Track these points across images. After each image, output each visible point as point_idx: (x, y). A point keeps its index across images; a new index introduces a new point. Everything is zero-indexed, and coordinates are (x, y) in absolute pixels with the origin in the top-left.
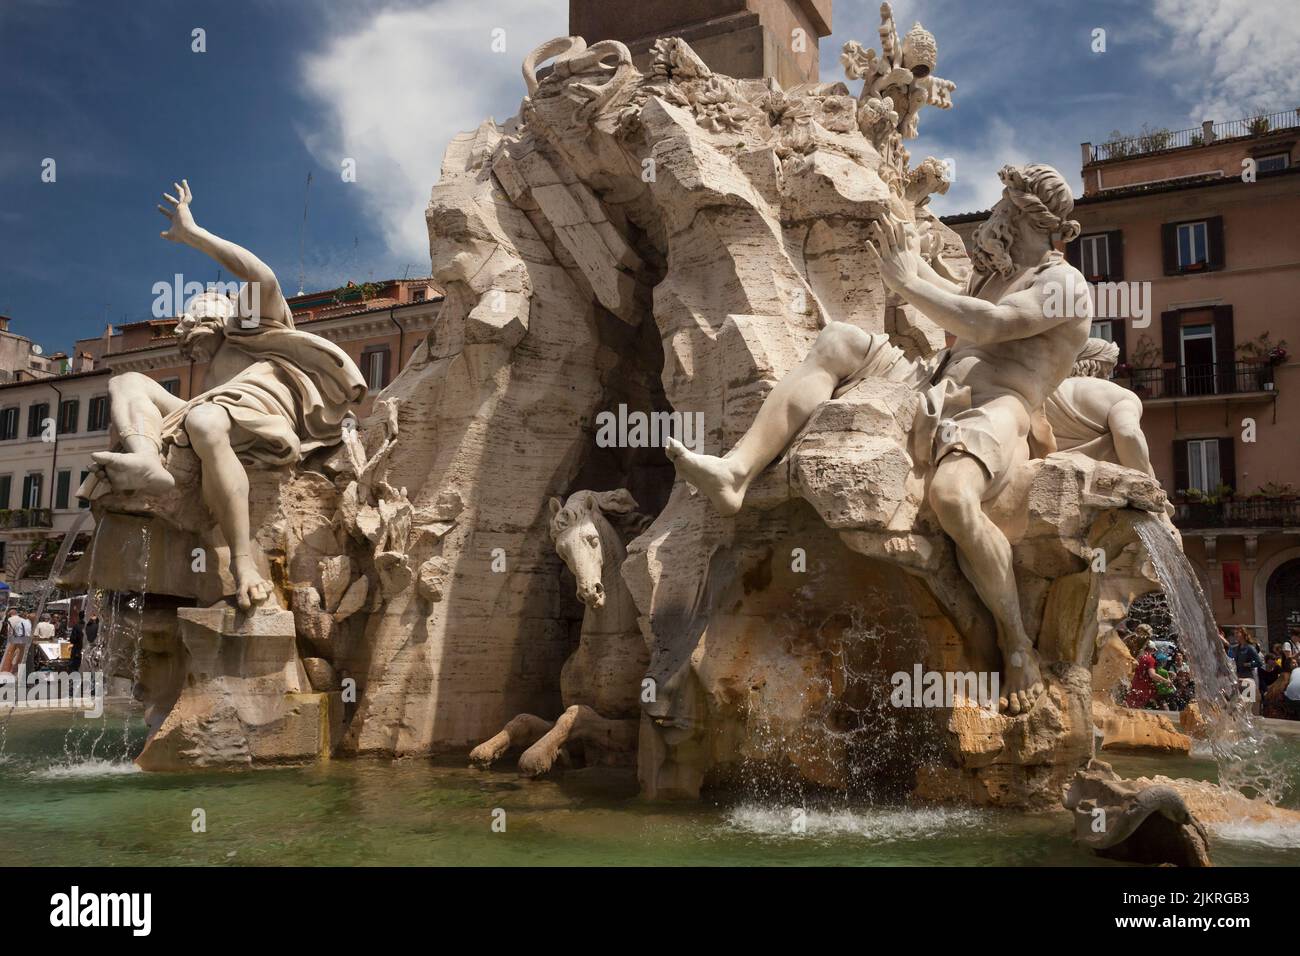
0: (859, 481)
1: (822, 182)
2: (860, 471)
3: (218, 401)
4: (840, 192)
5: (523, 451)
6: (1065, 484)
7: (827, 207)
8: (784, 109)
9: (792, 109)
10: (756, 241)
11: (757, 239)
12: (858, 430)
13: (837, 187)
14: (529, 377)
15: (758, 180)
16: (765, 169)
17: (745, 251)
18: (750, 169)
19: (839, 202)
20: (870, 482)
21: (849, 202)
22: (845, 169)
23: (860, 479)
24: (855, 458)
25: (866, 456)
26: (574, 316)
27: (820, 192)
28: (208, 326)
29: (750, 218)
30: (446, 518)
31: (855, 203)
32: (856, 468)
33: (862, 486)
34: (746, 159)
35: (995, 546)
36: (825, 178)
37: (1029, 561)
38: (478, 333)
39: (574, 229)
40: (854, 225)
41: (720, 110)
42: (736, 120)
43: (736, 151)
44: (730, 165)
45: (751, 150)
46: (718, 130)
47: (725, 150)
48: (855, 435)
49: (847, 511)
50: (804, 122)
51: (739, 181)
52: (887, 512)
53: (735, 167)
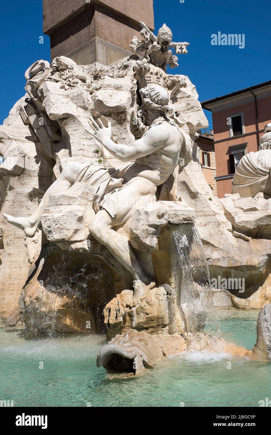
0: (57, 224)
1: (99, 102)
2: (57, 220)
4: (106, 104)
6: (141, 217)
7: (103, 111)
8: (98, 74)
9: (100, 73)
10: (77, 128)
11: (78, 127)
12: (61, 204)
15: (79, 105)
16: (81, 100)
17: (74, 133)
18: (76, 101)
19: (107, 108)
20: (60, 224)
21: (110, 107)
22: (111, 95)
23: (57, 223)
24: (56, 215)
25: (59, 215)
26: (43, 160)
29: (75, 120)
31: (112, 107)
32: (55, 220)
33: (57, 226)
34: (74, 98)
35: (115, 243)
36: (99, 100)
38: (5, 173)
39: (39, 129)
40: (114, 115)
41: (70, 81)
42: (74, 84)
43: (71, 96)
44: (68, 102)
45: (75, 94)
46: (67, 89)
47: (68, 96)
48: (60, 206)
49: (53, 235)
50: (103, 78)
51: (71, 107)
52: (68, 234)
53: (70, 102)
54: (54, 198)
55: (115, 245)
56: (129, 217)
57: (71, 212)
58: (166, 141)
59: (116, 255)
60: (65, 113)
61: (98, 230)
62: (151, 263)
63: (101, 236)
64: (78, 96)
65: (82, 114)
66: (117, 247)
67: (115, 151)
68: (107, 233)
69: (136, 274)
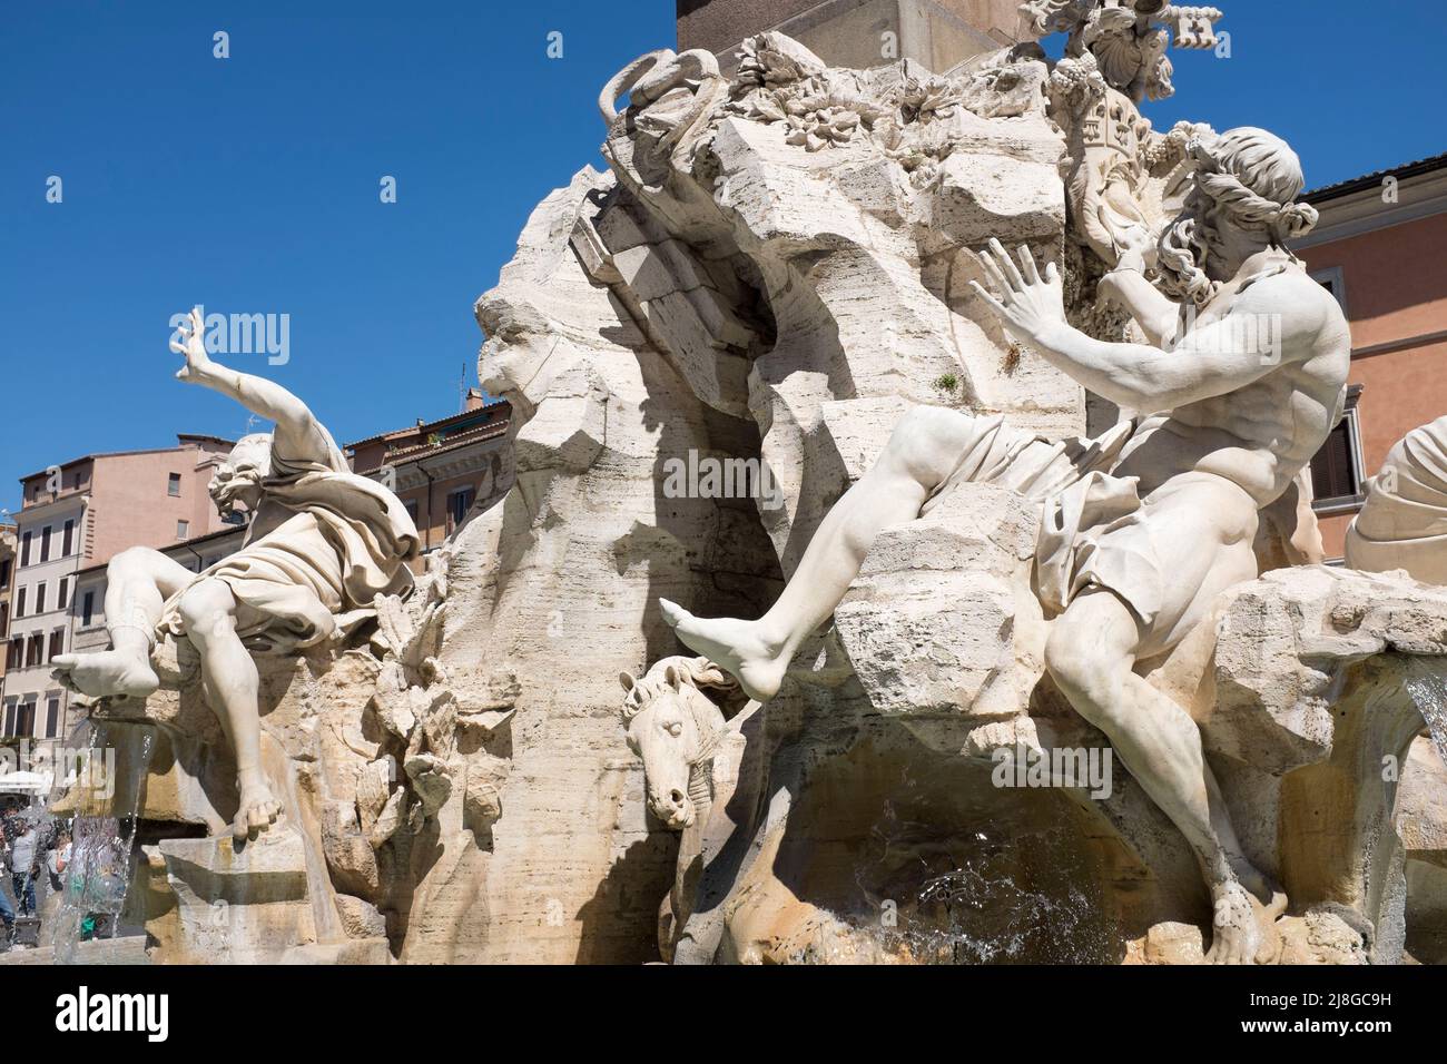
0: (919, 646)
1: (957, 197)
2: (920, 630)
3: (221, 575)
4: (984, 206)
5: (611, 605)
6: (1269, 623)
7: (969, 230)
8: (922, 101)
9: (931, 97)
10: (867, 292)
11: (870, 290)
12: (925, 568)
13: (979, 200)
14: (612, 506)
15: (870, 206)
16: (879, 190)
17: (854, 308)
18: (859, 193)
19: (986, 221)
20: (935, 645)
21: (1000, 218)
22: (997, 172)
23: (920, 642)
24: (915, 611)
25: (931, 607)
26: (672, 417)
27: (955, 211)
28: (246, 477)
29: (857, 262)
30: (501, 703)
31: (1009, 219)
32: (913, 627)
33: (922, 652)
34: (851, 181)
35: (1159, 729)
36: (960, 190)
37: (1230, 746)
38: (532, 458)
39: (663, 303)
41: (821, 119)
42: (840, 129)
43: (836, 172)
44: (828, 192)
45: (857, 167)
46: (815, 146)
47: (823, 173)
48: (920, 576)
49: (902, 690)
50: (947, 114)
51: (841, 212)
52: (967, 688)
53: (836, 194)
54: (891, 541)
55: (1156, 737)
56: (1190, 627)
57: (977, 598)
58: (1316, 334)
59: (1155, 777)
60: (824, 234)
61: (1098, 672)
62: (1270, 813)
63: (1107, 697)
64: (865, 172)
65: (882, 239)
66: (1162, 746)
67: (1110, 367)
68: (1125, 685)
69: (1223, 857)
